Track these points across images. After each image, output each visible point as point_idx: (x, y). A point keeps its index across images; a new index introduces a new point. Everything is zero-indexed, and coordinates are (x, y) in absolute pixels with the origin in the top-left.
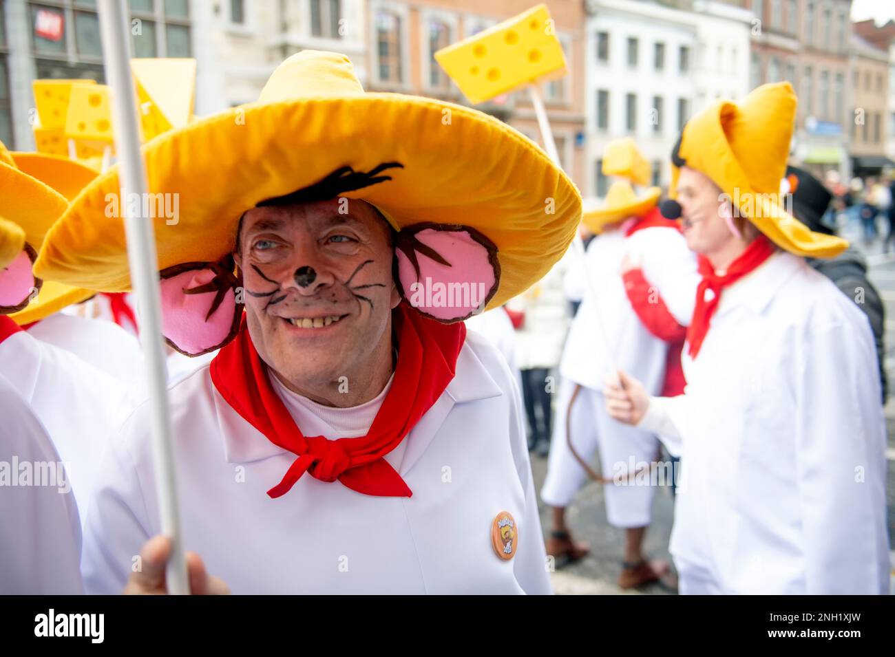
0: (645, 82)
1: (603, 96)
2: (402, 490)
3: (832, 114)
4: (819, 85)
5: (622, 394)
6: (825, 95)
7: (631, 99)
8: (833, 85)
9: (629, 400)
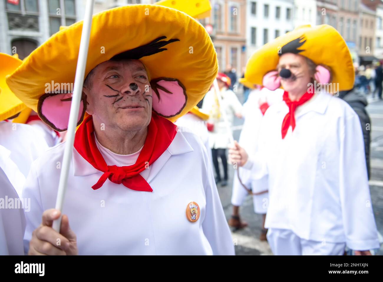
0: (272, 24)
1: (254, 30)
2: (148, 189)
3: (351, 38)
4: (346, 25)
5: (237, 152)
6: (349, 30)
7: (266, 31)
8: (352, 26)
9: (240, 154)
